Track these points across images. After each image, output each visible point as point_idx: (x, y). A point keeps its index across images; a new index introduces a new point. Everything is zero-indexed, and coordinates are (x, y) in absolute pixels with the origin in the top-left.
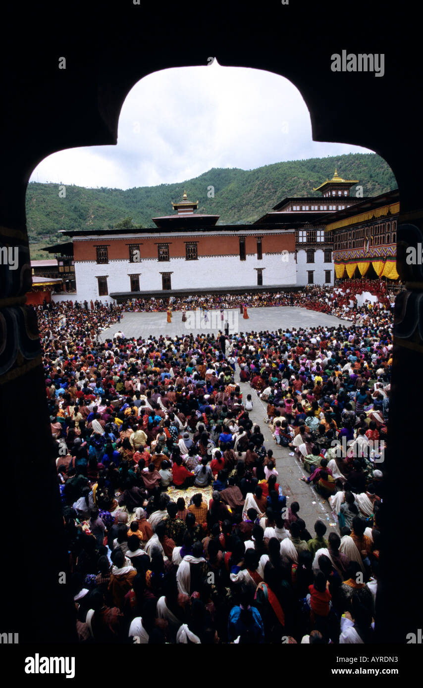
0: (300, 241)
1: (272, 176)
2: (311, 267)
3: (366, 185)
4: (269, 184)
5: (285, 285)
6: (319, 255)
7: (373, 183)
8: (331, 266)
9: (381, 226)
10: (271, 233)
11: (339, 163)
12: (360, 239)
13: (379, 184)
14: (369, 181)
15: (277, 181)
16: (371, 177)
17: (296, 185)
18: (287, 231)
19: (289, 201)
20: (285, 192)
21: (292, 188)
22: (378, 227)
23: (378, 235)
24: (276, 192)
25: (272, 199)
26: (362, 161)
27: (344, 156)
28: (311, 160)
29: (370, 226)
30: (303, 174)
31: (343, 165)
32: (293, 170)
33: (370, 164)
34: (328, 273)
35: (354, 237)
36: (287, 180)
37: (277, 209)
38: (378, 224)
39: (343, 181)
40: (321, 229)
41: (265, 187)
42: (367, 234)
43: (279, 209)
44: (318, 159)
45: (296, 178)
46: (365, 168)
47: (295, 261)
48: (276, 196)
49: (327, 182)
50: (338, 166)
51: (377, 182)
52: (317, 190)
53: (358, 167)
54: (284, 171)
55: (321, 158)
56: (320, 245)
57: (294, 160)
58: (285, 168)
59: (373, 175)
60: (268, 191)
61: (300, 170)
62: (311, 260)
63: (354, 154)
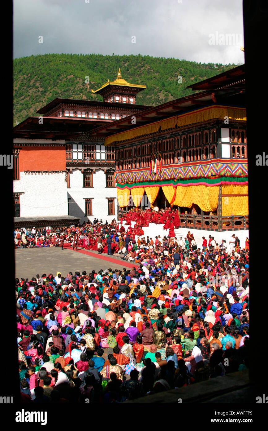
0: (74, 158)
1: (40, 70)
2: (88, 193)
3: (158, 94)
4: (36, 81)
5: (52, 218)
6: (99, 177)
7: (166, 93)
8: (113, 192)
9: (170, 141)
10: (33, 144)
11: (126, 65)
12: (147, 157)
13: (172, 95)
14: (161, 91)
15: (47, 77)
16: (163, 86)
17: (72, 85)
18: (54, 142)
19: (59, 104)
20: (58, 93)
21: (67, 88)
22: (167, 142)
23: (166, 152)
24: (45, 92)
25: (40, 101)
26: (152, 65)
27: (132, 56)
28: (92, 56)
29: (158, 140)
30: (81, 72)
31: (131, 68)
32: (69, 66)
33: (162, 71)
34: (111, 201)
35: (139, 154)
36: (61, 78)
37: (44, 113)
38: (166, 138)
39: (128, 85)
40: (101, 143)
41: (31, 84)
42: (155, 151)
43: (46, 114)
44: (101, 56)
45: (72, 76)
46: (157, 74)
47: (66, 184)
48: (46, 98)
49: (108, 84)
50: (125, 67)
51: (170, 92)
52: (96, 93)
53: (149, 73)
54: (57, 66)
55: (104, 55)
56: (100, 165)
57: (70, 54)
58: (58, 62)
59: (166, 84)
60: (34, 90)
61: (78, 67)
62: (87, 184)
63: (143, 56)
